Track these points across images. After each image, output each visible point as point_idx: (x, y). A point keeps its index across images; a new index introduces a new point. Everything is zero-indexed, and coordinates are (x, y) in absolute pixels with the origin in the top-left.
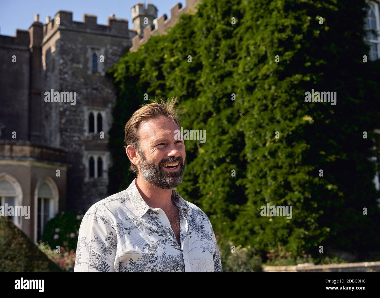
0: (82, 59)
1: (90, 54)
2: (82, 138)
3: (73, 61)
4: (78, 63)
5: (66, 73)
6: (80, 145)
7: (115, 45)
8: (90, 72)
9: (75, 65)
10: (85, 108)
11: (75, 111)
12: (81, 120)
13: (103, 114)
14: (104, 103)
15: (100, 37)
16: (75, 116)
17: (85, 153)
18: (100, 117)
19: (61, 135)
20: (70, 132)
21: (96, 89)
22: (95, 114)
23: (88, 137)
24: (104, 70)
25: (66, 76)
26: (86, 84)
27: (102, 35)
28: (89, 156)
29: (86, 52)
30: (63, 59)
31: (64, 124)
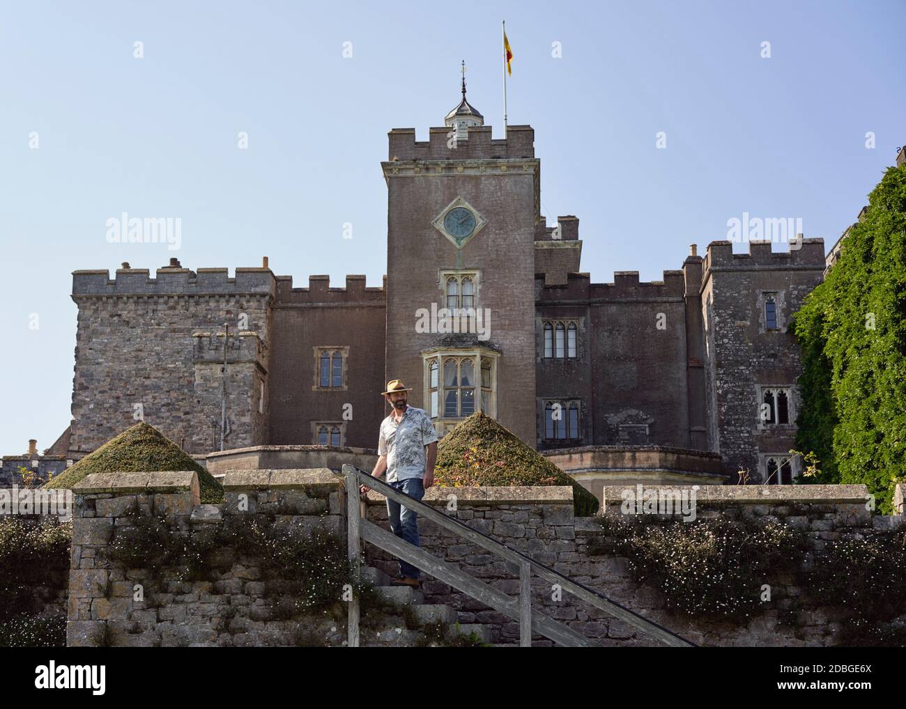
0: (749, 313)
1: (761, 301)
2: (755, 433)
3: (734, 316)
4: (743, 319)
5: (725, 336)
6: (753, 445)
7: (802, 284)
8: (762, 331)
9: (738, 323)
10: (757, 387)
11: (741, 393)
12: (751, 406)
13: (788, 394)
14: (788, 377)
15: (777, 274)
16: (741, 400)
17: (761, 455)
18: (782, 399)
19: (722, 431)
20: (734, 425)
21: (774, 356)
22: (775, 394)
23: (764, 431)
24: (784, 325)
25: (726, 341)
26: (757, 349)
27: (780, 270)
28: (769, 459)
29: (755, 300)
30: (719, 315)
31: (725, 414)
